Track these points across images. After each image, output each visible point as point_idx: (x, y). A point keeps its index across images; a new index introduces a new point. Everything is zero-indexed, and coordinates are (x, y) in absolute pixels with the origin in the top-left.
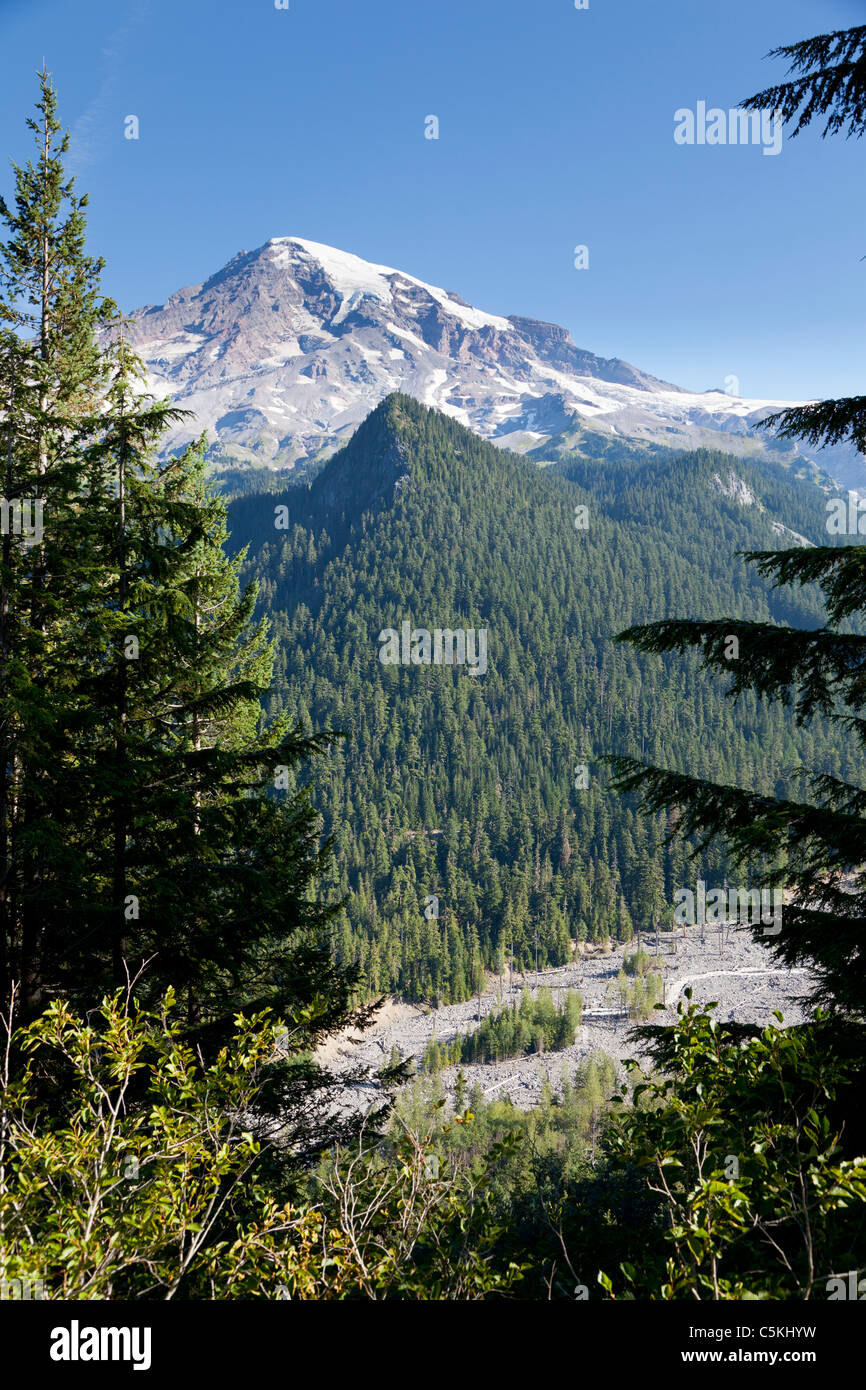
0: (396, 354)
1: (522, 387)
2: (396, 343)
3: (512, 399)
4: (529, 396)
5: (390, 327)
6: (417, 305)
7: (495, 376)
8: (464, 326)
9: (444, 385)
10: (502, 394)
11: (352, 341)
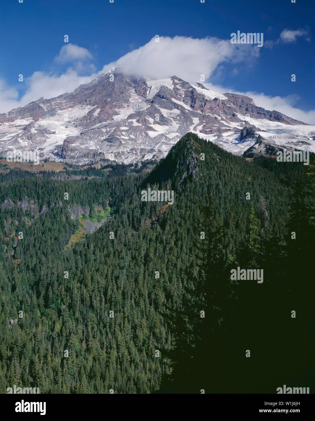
0: (176, 111)
1: (234, 125)
2: (177, 106)
3: (230, 130)
4: (237, 128)
5: (174, 100)
6: (184, 90)
7: (221, 120)
8: (206, 98)
9: (198, 125)
10: (224, 128)
11: (157, 106)
